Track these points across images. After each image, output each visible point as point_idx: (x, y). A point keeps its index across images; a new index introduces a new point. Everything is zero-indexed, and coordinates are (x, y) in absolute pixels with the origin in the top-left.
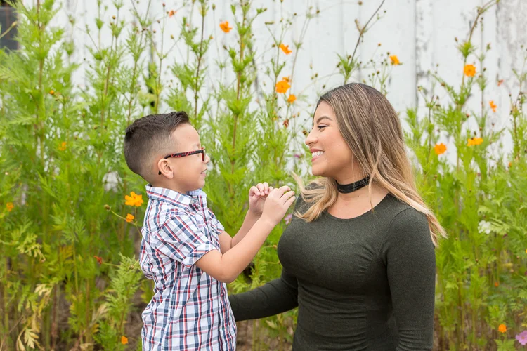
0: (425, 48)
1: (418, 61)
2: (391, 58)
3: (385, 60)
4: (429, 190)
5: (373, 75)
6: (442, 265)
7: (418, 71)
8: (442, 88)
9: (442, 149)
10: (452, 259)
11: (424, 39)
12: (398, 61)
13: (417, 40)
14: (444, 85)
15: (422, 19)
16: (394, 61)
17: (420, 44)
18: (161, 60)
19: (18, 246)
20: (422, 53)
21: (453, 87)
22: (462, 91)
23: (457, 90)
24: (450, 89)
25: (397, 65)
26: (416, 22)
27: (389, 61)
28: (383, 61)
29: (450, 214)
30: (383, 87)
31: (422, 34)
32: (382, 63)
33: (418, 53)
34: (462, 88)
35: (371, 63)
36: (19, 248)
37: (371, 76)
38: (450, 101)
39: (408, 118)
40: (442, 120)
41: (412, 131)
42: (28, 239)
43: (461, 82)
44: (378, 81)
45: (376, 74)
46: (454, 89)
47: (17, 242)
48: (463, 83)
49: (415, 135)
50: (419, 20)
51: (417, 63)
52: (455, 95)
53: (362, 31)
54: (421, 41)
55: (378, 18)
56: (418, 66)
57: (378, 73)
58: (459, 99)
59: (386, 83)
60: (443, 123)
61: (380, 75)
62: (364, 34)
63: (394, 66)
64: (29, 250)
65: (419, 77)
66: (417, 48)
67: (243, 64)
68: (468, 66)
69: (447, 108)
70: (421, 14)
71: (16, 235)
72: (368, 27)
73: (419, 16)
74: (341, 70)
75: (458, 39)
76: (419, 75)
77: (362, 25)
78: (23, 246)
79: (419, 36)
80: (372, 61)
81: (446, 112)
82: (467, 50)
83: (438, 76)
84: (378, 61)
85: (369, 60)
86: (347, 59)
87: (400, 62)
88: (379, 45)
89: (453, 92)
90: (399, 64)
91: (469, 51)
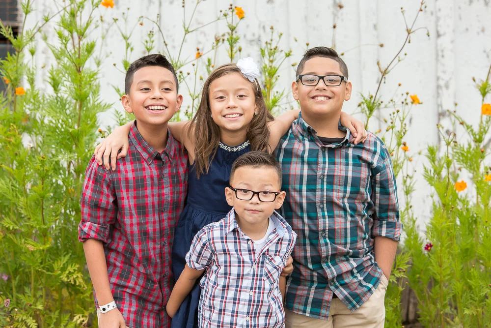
0: (447, 87)
1: (439, 100)
2: (411, 97)
3: (406, 100)
4: (448, 222)
5: (394, 113)
6: (460, 293)
7: (440, 110)
8: (461, 126)
9: (463, 186)
10: (470, 288)
11: (446, 77)
12: (418, 100)
13: (438, 79)
14: (462, 123)
15: (443, 56)
16: (414, 100)
17: (442, 83)
18: (193, 100)
19: (60, 275)
20: (444, 92)
21: (471, 126)
22: (480, 130)
23: (476, 129)
24: (469, 127)
25: (418, 105)
26: (437, 59)
27: (409, 100)
28: (403, 100)
29: (468, 247)
30: (404, 126)
31: (444, 72)
32: (403, 103)
33: (440, 91)
34: (481, 127)
35: (391, 102)
36: (61, 277)
37: (392, 115)
38: (470, 139)
39: (429, 155)
40: (461, 158)
41: (433, 167)
42: (70, 269)
43: (479, 121)
44: (398, 119)
45: (396, 113)
46: (472, 128)
47: (59, 272)
48: (482, 122)
49: (435, 171)
50: (440, 58)
51: (439, 103)
52: (474, 134)
53: (384, 73)
54: (443, 79)
55: (399, 61)
56: (440, 105)
57: (398, 111)
58: (477, 137)
59: (407, 121)
60: (463, 161)
61: (400, 114)
62: (386, 76)
63: (414, 105)
64: (71, 279)
65: (441, 117)
66: (439, 87)
67: (271, 104)
68: (485, 105)
69: (466, 146)
70: (442, 51)
71: (57, 265)
72: (389, 68)
73: (440, 54)
74: (363, 109)
75: (476, 79)
76: (441, 115)
77: (384, 67)
78: (65, 275)
79: (440, 74)
80: (392, 100)
81: (465, 150)
82: (485, 89)
83: (456, 114)
84: (398, 100)
85: (389, 100)
86: (369, 99)
87: (421, 101)
88: (400, 85)
89: (472, 131)
90: (419, 103)
91: (486, 90)
